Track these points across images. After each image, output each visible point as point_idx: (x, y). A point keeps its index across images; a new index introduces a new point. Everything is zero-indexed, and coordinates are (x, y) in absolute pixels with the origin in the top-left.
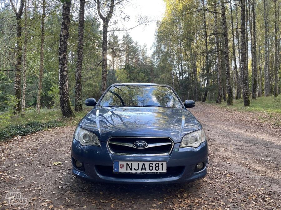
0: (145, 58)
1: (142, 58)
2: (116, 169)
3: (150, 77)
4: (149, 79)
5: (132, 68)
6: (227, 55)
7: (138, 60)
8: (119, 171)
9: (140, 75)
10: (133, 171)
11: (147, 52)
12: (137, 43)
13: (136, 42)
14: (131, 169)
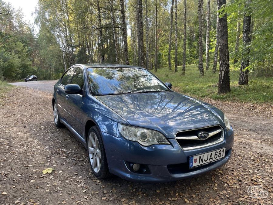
0: (22, 25)
1: (18, 24)
2: (191, 164)
3: (31, 48)
4: (29, 50)
5: (6, 36)
6: (125, 33)
7: (12, 26)
8: (194, 166)
9: (18, 45)
10: (204, 162)
11: (23, 18)
12: (10, 6)
13: (9, 3)
14: (202, 161)
